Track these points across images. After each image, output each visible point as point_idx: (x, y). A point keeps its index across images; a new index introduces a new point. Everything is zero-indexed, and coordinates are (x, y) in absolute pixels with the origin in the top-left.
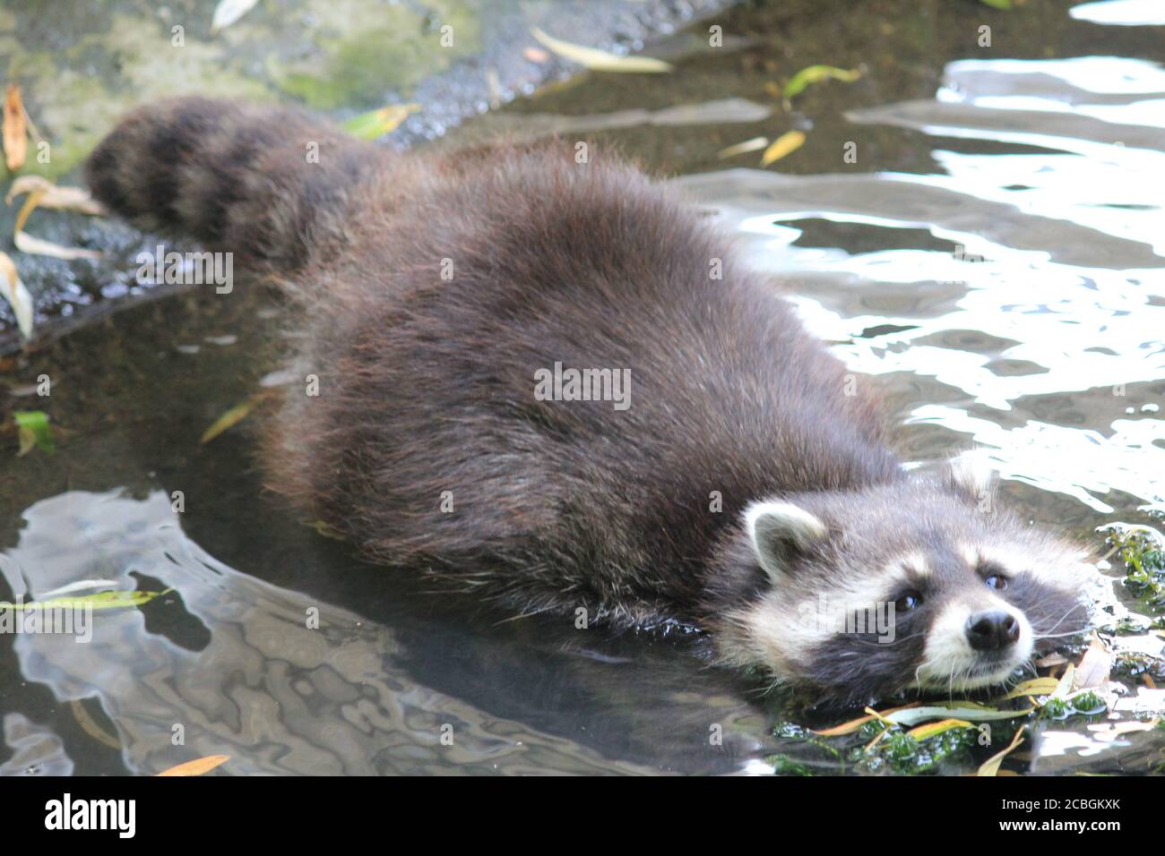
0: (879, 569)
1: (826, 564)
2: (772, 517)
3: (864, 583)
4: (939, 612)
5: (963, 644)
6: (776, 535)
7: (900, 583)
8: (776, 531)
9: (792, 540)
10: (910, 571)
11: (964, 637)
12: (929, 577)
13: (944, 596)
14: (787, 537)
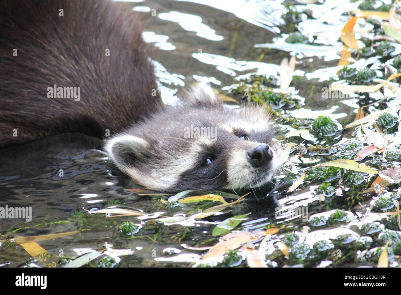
0: (187, 150)
1: (157, 157)
2: (120, 144)
3: (181, 159)
4: (228, 158)
5: (249, 167)
6: (124, 152)
7: (201, 153)
8: (123, 150)
9: (132, 153)
10: (203, 146)
11: (248, 164)
12: (214, 145)
13: (227, 150)
14: (129, 152)
